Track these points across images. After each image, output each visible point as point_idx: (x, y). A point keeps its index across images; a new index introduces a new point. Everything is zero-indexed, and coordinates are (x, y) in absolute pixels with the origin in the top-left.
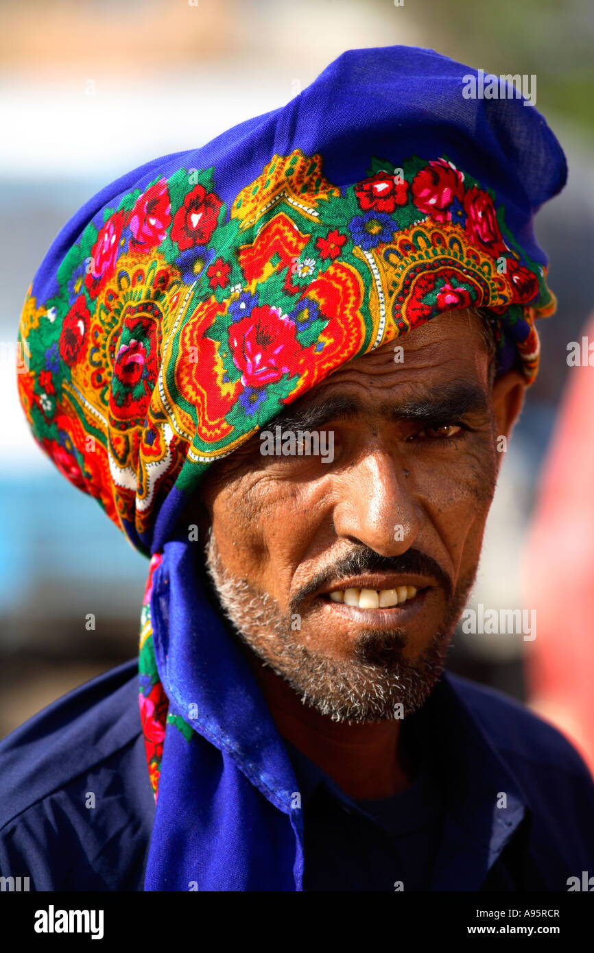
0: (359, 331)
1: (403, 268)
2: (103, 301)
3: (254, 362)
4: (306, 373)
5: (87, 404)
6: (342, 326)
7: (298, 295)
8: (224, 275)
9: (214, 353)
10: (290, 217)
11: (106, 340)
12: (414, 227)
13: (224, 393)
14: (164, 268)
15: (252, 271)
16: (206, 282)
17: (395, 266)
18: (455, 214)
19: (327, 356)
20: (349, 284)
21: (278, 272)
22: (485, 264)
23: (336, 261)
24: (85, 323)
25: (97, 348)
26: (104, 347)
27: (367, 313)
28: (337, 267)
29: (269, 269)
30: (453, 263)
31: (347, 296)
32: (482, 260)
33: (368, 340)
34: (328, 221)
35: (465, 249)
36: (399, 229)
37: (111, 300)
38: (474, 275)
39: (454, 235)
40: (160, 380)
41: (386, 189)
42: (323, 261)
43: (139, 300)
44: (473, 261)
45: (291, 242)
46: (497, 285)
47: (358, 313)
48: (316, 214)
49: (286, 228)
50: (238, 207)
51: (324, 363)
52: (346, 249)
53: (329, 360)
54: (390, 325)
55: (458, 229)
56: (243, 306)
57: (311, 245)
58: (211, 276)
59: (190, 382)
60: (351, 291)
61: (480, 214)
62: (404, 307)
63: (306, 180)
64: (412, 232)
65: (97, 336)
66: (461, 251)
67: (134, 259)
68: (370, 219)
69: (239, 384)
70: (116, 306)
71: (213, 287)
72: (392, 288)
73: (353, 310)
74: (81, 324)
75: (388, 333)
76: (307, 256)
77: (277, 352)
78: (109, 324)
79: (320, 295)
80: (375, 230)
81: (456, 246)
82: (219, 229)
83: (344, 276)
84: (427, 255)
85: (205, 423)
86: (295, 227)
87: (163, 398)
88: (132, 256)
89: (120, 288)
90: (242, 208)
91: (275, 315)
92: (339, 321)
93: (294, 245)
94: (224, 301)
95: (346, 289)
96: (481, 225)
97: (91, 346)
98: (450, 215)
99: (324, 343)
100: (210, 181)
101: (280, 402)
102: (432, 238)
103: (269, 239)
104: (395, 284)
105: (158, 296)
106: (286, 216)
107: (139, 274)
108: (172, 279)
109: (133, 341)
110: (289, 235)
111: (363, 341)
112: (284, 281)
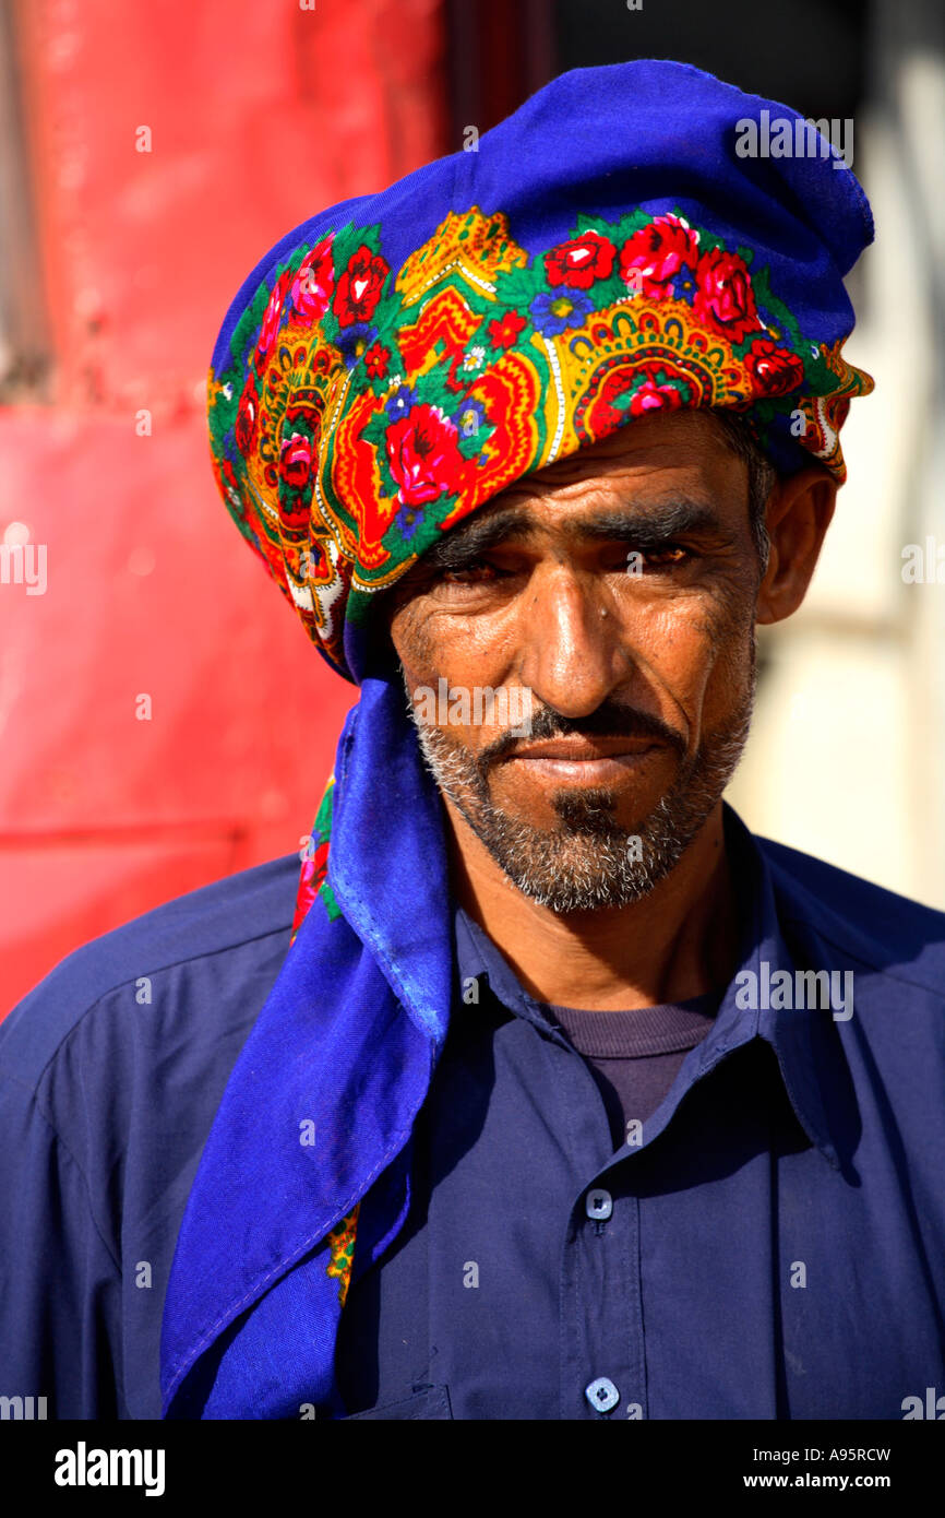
0: (528, 442)
1: (592, 361)
2: (267, 382)
3: (411, 473)
4: (466, 493)
5: (265, 505)
6: (511, 434)
7: (461, 394)
8: (383, 363)
9: (372, 460)
10: (461, 293)
11: (275, 430)
12: (615, 306)
13: (381, 511)
14: (323, 348)
15: (413, 360)
16: (363, 370)
17: (581, 359)
18: (680, 287)
19: (489, 472)
20: (522, 382)
21: (441, 363)
22: (716, 350)
23: (509, 352)
24: (254, 407)
25: (266, 440)
26: (274, 439)
27: (541, 420)
28: (510, 359)
29: (431, 358)
30: (664, 353)
31: (518, 397)
32: (711, 346)
33: (540, 454)
34: (505, 299)
35: (687, 332)
36: (595, 310)
37: (274, 382)
38: (692, 367)
39: (675, 315)
40: (317, 488)
41: (585, 258)
42: (493, 351)
43: (299, 385)
44: (695, 348)
45: (459, 326)
46: (727, 379)
47: (531, 419)
48: (493, 289)
49: (455, 307)
50: (403, 278)
51: (485, 481)
52: (523, 336)
53: (492, 477)
54: (568, 435)
55: (683, 307)
56: (401, 403)
57: (482, 331)
58: (369, 363)
59: (350, 492)
60: (524, 391)
61: (720, 285)
62: (589, 411)
63: (487, 244)
64: (613, 313)
65: (265, 424)
66: (681, 335)
67: (295, 334)
68: (559, 297)
69: (396, 501)
70: (282, 390)
71: (371, 376)
72: (575, 387)
73: (525, 415)
74: (250, 407)
75: (566, 445)
76: (477, 344)
77: (436, 463)
78: (275, 411)
79: (487, 394)
80: (563, 310)
81: (674, 330)
82: (383, 303)
83: (515, 371)
84: (628, 341)
85: (363, 546)
86: (466, 306)
87: (323, 510)
88: (293, 330)
89: (284, 369)
90: (406, 279)
91: (435, 418)
92: (508, 428)
93: (462, 329)
94: (383, 395)
95: (517, 387)
96: (721, 299)
97: (260, 435)
98: (672, 289)
99: (488, 455)
100: (376, 242)
101: (438, 526)
102: (641, 320)
103: (435, 319)
104: (579, 382)
105: (321, 383)
106: (457, 294)
107: (302, 353)
108: (333, 362)
109: (295, 435)
110: (457, 315)
111: (533, 455)
112: (448, 374)
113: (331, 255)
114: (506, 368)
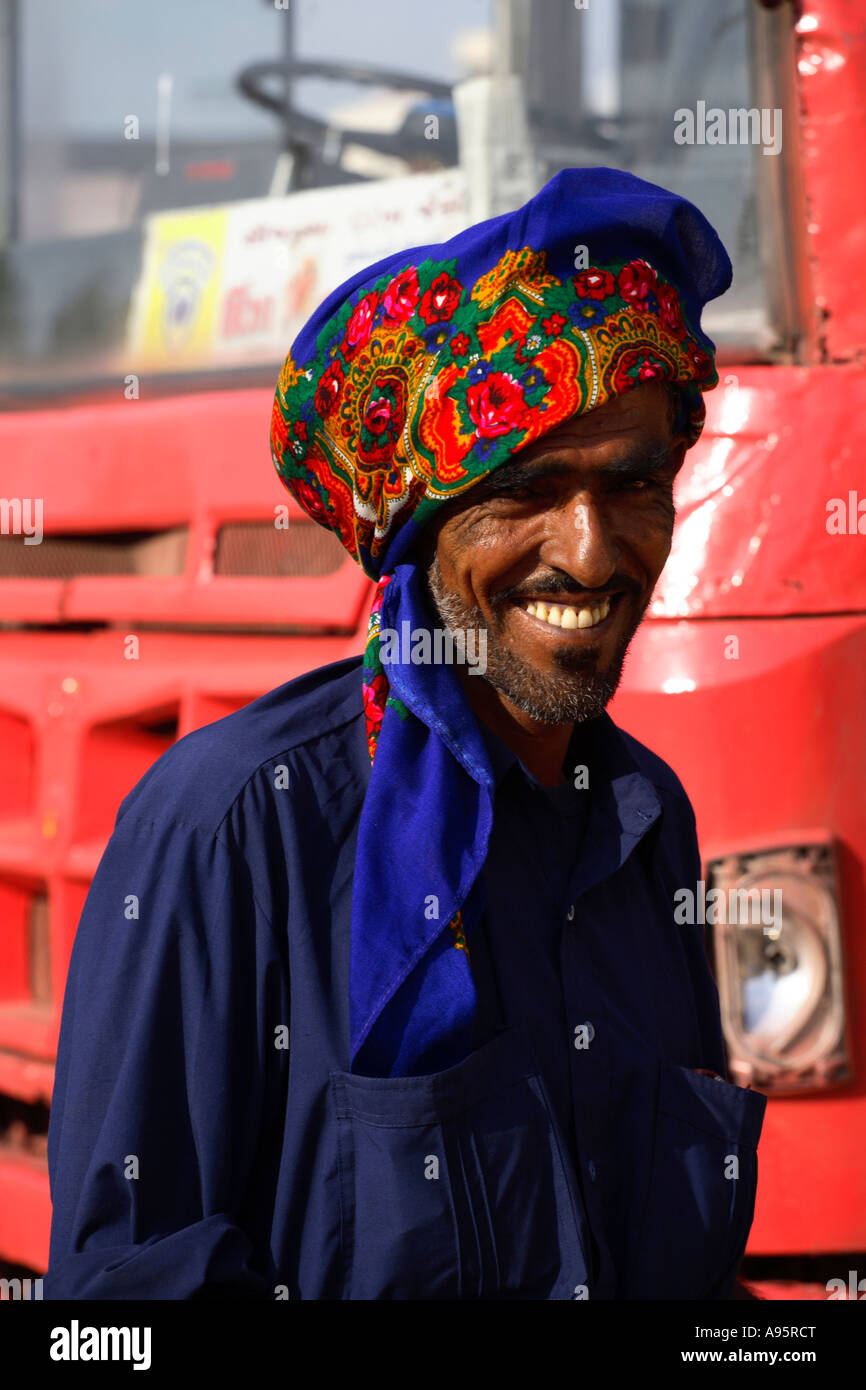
0: (576, 396)
1: (613, 346)
2: (356, 365)
3: (487, 418)
4: (532, 429)
5: (336, 449)
6: (563, 391)
7: (526, 365)
8: (465, 346)
9: (453, 410)
10: (522, 301)
11: (357, 397)
12: (620, 313)
13: (460, 443)
14: (412, 339)
15: (487, 344)
16: (448, 352)
17: (606, 344)
18: (651, 304)
19: (549, 415)
20: (569, 357)
21: (510, 345)
22: (674, 346)
23: (558, 338)
24: (339, 383)
25: (348, 404)
26: (355, 404)
27: (583, 382)
28: (559, 343)
29: (502, 342)
30: (651, 344)
31: (567, 367)
32: (671, 342)
33: (584, 403)
34: (552, 306)
35: (659, 333)
36: (608, 315)
37: (364, 364)
38: (666, 355)
39: (651, 322)
40: (406, 431)
41: (598, 281)
42: (547, 338)
43: (389, 364)
44: (665, 343)
45: (522, 321)
46: (683, 364)
47: (576, 381)
48: (542, 299)
49: (517, 310)
50: (477, 291)
51: (547, 421)
52: (566, 329)
53: (551, 418)
54: (602, 392)
55: (653, 316)
56: (480, 372)
57: (537, 325)
58: (452, 346)
59: (431, 433)
60: (570, 363)
61: (669, 305)
62: (613, 378)
63: (533, 271)
64: (618, 317)
65: (349, 393)
66: (656, 334)
67: (386, 331)
68: (586, 305)
69: (475, 435)
70: (368, 369)
71: (454, 355)
72: (603, 362)
73: (571, 379)
74: (335, 383)
75: (600, 398)
76: (535, 333)
77: (507, 410)
78: (361, 384)
79: (545, 365)
80: (589, 314)
81: (652, 331)
82: (460, 309)
83: (564, 350)
84: (631, 336)
85: (442, 467)
86: (525, 309)
87: (407, 446)
88: (385, 328)
89: (373, 355)
90: (480, 292)
91: (506, 380)
92: (560, 387)
93: (524, 323)
94: (464, 367)
95: (566, 361)
96: (670, 314)
97: (343, 401)
98: (647, 306)
99: (547, 404)
100: (454, 270)
101: (509, 451)
102: (634, 322)
103: (503, 318)
104: (606, 359)
105: (406, 362)
106: (517, 300)
107: (391, 345)
108: (418, 348)
109: (381, 398)
110: (519, 315)
111: (579, 404)
112: (515, 352)
113: (417, 279)
114: (558, 348)
